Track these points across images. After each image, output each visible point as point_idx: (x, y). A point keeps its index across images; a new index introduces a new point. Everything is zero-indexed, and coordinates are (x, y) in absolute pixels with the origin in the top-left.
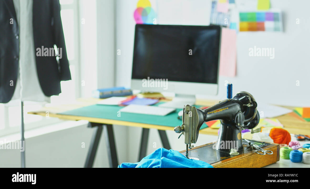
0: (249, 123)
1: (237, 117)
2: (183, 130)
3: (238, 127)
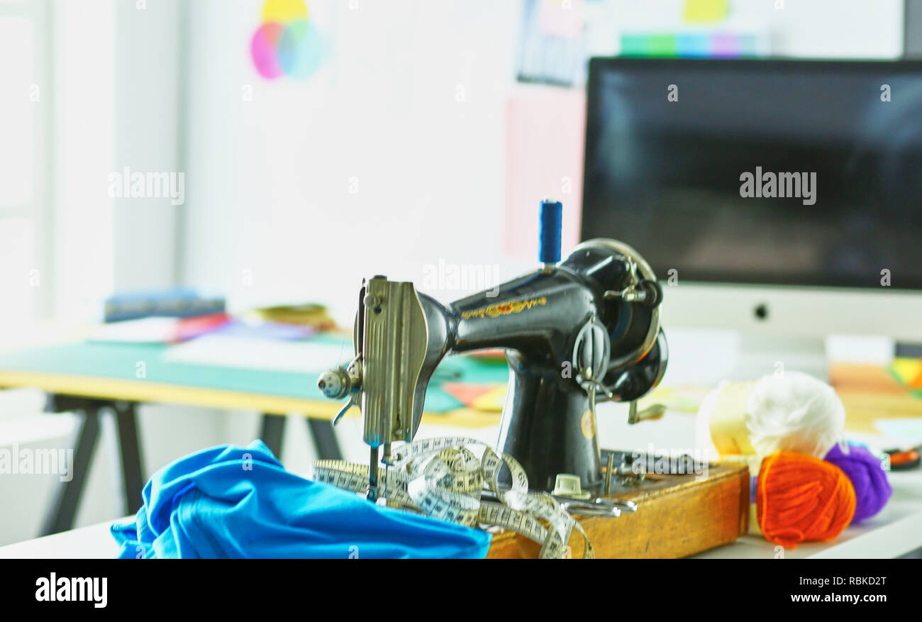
0: (624, 377)
1: (583, 343)
2: (357, 386)
3: (585, 386)
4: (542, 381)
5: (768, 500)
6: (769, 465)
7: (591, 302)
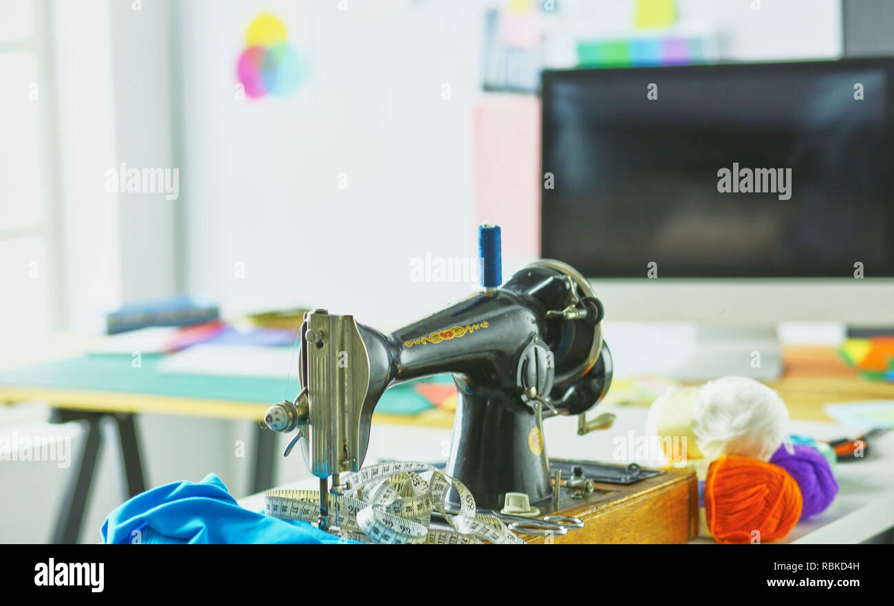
0: (571, 391)
1: (526, 362)
2: (304, 419)
3: (530, 404)
4: (488, 403)
5: (716, 504)
6: (715, 470)
7: (533, 323)
